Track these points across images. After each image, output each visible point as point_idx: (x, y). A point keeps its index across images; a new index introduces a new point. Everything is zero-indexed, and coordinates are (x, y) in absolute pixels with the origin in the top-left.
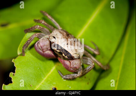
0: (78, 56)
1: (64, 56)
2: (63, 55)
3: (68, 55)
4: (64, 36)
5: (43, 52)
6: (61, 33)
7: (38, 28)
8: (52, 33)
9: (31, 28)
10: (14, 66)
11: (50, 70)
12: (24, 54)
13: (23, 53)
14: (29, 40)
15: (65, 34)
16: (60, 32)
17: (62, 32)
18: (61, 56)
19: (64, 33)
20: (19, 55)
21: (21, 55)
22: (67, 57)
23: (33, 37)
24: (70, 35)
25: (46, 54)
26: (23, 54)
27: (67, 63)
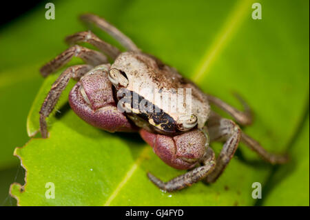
0: (194, 120)
1: (154, 124)
2: (151, 121)
3: (165, 122)
4: (150, 69)
5: (95, 109)
6: (142, 61)
7: (79, 53)
8: (116, 62)
9: (59, 59)
10: (21, 167)
11: (123, 174)
12: (47, 133)
13: (42, 129)
14: (55, 88)
15: (152, 62)
16: (138, 58)
17: (142, 57)
18: (145, 125)
19: (149, 61)
20: (32, 137)
21: (37, 136)
22: (162, 126)
23: (66, 78)
24: (167, 68)
25: (102, 116)
26: (43, 132)
27: (166, 142)
